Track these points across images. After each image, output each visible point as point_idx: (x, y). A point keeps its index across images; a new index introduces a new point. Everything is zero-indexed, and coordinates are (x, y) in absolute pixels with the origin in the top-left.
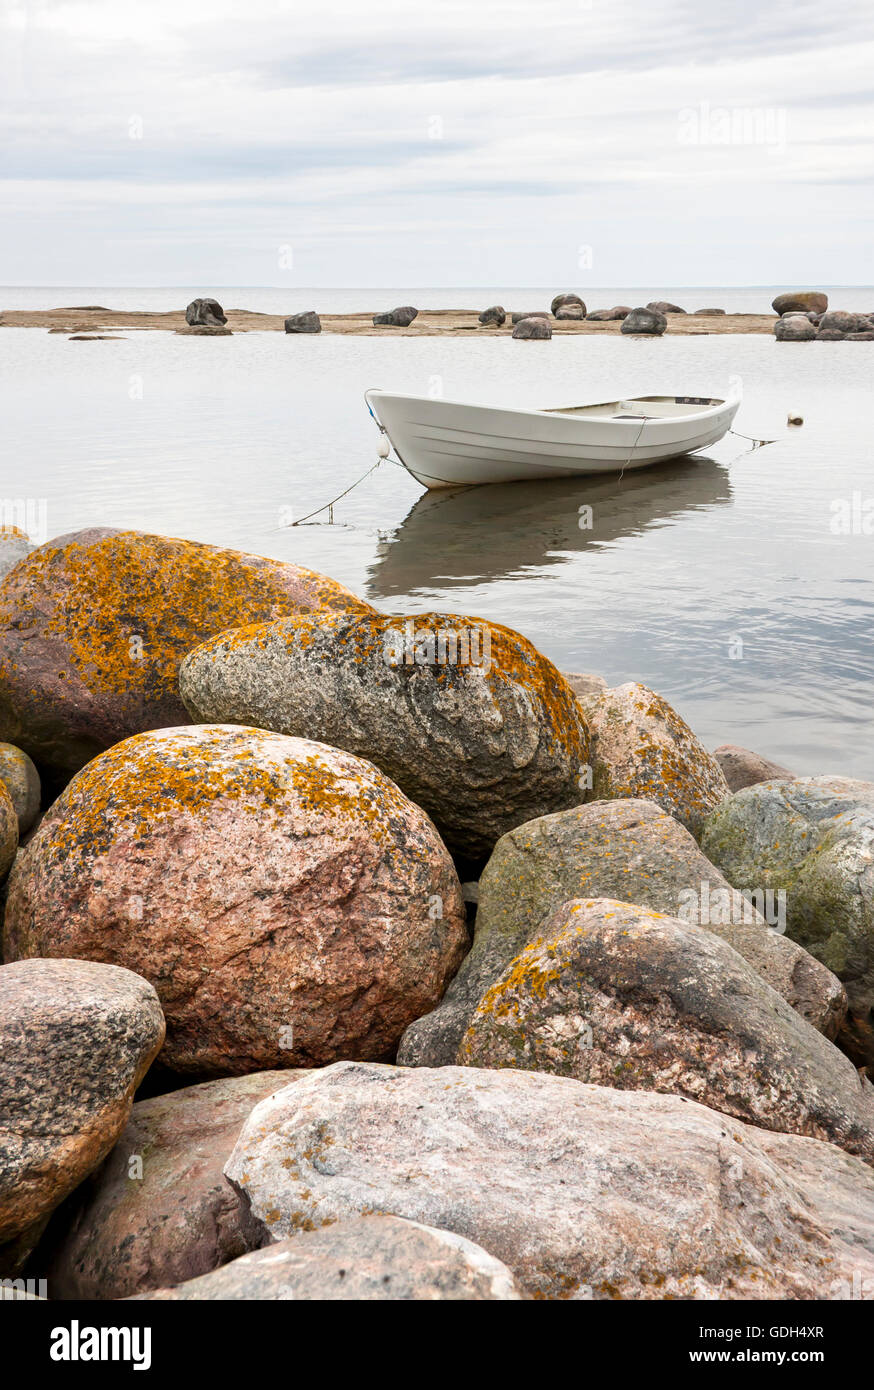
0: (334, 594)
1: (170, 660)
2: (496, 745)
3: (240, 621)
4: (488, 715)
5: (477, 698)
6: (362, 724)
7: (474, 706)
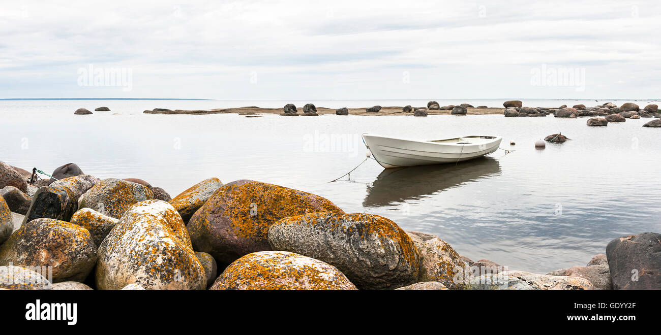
0: (328, 205)
1: (266, 227)
2: (382, 262)
3: (294, 214)
4: (379, 251)
5: (375, 244)
6: (333, 253)
7: (374, 247)
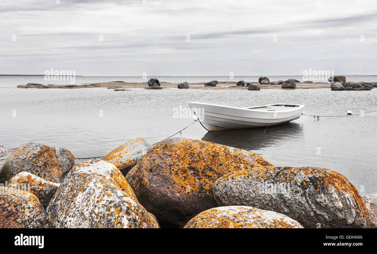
0: (261, 160)
1: (207, 183)
2: (341, 215)
3: (230, 169)
4: (337, 204)
5: (333, 197)
6: (288, 207)
7: (332, 201)
